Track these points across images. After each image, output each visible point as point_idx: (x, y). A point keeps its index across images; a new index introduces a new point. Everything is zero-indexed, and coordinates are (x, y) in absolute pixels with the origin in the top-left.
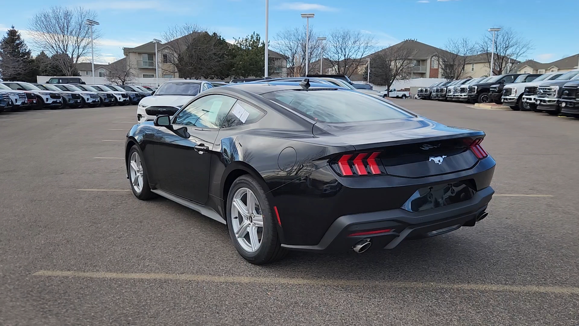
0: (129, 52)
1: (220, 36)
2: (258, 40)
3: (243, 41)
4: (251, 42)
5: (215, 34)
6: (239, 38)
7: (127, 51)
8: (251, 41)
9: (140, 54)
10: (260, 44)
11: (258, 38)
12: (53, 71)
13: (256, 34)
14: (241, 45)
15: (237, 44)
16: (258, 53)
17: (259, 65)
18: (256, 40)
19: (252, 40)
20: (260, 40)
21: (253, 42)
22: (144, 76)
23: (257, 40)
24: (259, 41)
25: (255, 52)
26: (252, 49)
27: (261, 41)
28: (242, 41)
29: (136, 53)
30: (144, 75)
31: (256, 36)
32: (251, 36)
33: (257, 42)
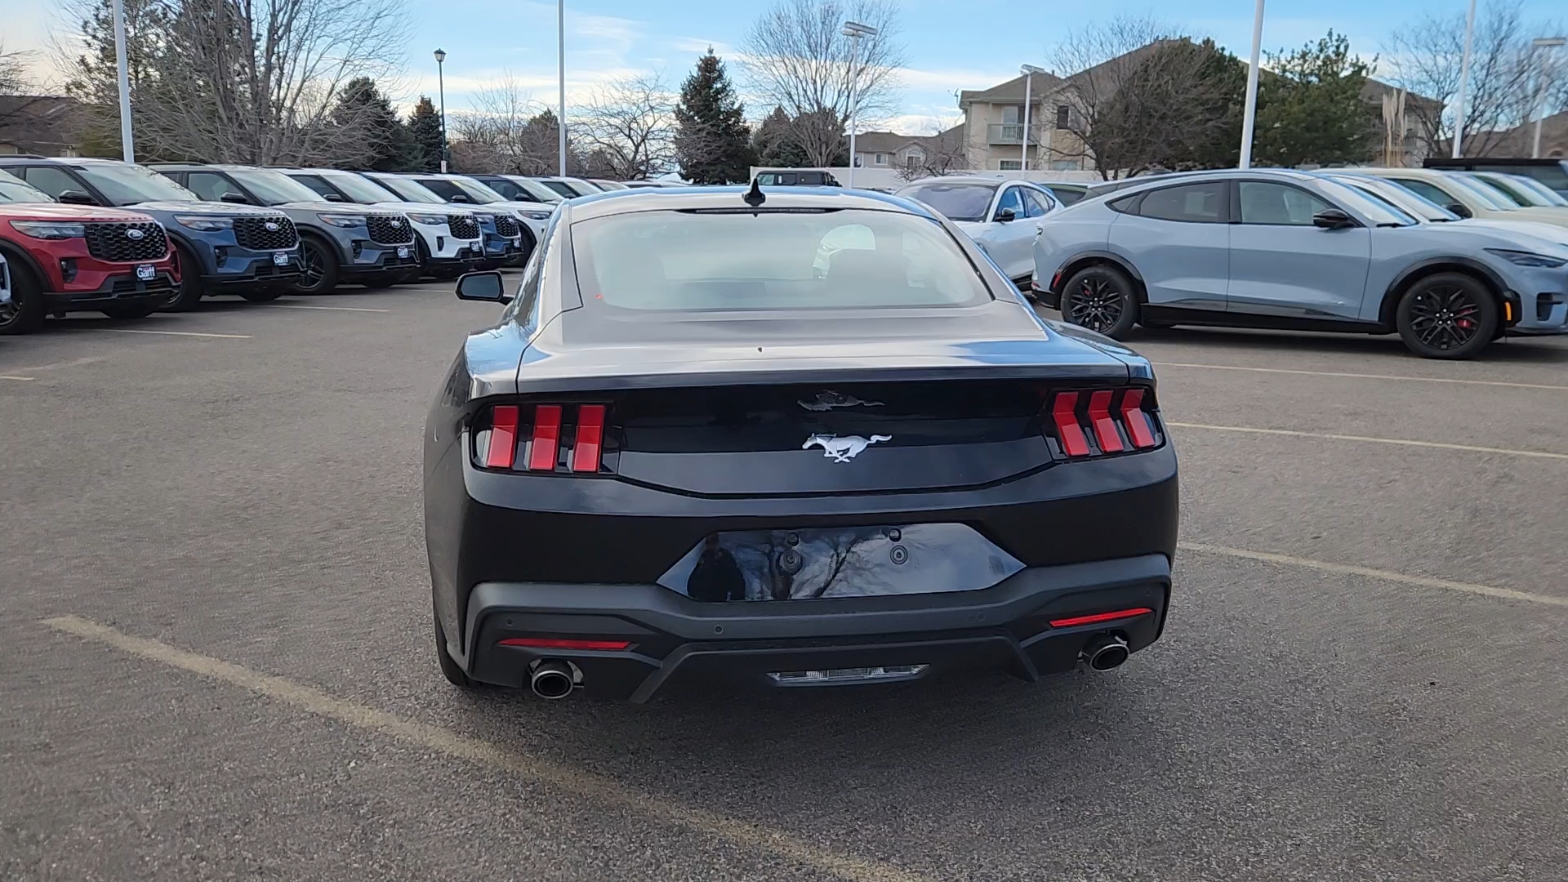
0: (971, 103)
1: (1223, 49)
2: (1340, 56)
3: (1293, 58)
4: (1319, 63)
5: (1207, 42)
6: (1282, 51)
7: (968, 100)
8: (1318, 57)
9: (998, 105)
10: (1347, 66)
11: (1342, 49)
12: (792, 153)
13: (1335, 37)
14: (1284, 71)
15: (1273, 68)
16: (1337, 94)
17: (1336, 128)
18: (1333, 56)
19: (1322, 56)
20: (1347, 54)
21: (1324, 63)
22: (1004, 165)
23: (1338, 54)
24: (1344, 55)
25: (1327, 91)
26: (1320, 81)
27: (1350, 56)
28: (1289, 59)
29: (987, 103)
30: (1002, 163)
31: (1336, 44)
32: (1320, 44)
33: (1336, 62)
